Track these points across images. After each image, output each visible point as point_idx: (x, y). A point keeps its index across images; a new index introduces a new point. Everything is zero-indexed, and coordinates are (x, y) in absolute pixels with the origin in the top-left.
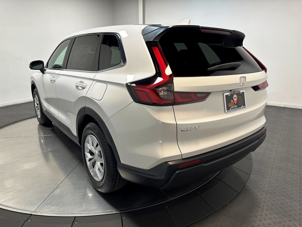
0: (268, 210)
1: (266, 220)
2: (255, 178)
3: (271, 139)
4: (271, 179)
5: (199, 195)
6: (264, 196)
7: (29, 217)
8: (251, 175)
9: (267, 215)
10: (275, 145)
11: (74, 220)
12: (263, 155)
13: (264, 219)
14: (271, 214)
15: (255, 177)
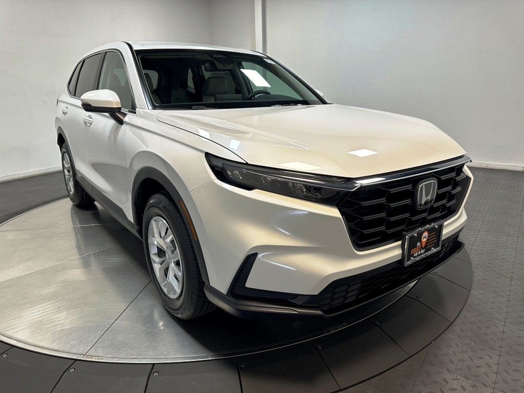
0: (510, 355)
1: (508, 373)
2: (480, 296)
3: (504, 226)
4: (510, 297)
5: (378, 326)
6: (501, 328)
7: (71, 364)
8: (473, 292)
9: (509, 364)
10: (512, 238)
11: (152, 369)
12: (492, 255)
13: (505, 371)
14: (517, 361)
15: (481, 294)
